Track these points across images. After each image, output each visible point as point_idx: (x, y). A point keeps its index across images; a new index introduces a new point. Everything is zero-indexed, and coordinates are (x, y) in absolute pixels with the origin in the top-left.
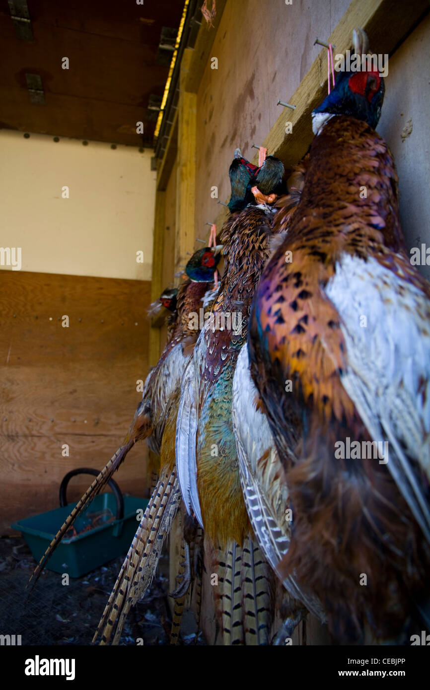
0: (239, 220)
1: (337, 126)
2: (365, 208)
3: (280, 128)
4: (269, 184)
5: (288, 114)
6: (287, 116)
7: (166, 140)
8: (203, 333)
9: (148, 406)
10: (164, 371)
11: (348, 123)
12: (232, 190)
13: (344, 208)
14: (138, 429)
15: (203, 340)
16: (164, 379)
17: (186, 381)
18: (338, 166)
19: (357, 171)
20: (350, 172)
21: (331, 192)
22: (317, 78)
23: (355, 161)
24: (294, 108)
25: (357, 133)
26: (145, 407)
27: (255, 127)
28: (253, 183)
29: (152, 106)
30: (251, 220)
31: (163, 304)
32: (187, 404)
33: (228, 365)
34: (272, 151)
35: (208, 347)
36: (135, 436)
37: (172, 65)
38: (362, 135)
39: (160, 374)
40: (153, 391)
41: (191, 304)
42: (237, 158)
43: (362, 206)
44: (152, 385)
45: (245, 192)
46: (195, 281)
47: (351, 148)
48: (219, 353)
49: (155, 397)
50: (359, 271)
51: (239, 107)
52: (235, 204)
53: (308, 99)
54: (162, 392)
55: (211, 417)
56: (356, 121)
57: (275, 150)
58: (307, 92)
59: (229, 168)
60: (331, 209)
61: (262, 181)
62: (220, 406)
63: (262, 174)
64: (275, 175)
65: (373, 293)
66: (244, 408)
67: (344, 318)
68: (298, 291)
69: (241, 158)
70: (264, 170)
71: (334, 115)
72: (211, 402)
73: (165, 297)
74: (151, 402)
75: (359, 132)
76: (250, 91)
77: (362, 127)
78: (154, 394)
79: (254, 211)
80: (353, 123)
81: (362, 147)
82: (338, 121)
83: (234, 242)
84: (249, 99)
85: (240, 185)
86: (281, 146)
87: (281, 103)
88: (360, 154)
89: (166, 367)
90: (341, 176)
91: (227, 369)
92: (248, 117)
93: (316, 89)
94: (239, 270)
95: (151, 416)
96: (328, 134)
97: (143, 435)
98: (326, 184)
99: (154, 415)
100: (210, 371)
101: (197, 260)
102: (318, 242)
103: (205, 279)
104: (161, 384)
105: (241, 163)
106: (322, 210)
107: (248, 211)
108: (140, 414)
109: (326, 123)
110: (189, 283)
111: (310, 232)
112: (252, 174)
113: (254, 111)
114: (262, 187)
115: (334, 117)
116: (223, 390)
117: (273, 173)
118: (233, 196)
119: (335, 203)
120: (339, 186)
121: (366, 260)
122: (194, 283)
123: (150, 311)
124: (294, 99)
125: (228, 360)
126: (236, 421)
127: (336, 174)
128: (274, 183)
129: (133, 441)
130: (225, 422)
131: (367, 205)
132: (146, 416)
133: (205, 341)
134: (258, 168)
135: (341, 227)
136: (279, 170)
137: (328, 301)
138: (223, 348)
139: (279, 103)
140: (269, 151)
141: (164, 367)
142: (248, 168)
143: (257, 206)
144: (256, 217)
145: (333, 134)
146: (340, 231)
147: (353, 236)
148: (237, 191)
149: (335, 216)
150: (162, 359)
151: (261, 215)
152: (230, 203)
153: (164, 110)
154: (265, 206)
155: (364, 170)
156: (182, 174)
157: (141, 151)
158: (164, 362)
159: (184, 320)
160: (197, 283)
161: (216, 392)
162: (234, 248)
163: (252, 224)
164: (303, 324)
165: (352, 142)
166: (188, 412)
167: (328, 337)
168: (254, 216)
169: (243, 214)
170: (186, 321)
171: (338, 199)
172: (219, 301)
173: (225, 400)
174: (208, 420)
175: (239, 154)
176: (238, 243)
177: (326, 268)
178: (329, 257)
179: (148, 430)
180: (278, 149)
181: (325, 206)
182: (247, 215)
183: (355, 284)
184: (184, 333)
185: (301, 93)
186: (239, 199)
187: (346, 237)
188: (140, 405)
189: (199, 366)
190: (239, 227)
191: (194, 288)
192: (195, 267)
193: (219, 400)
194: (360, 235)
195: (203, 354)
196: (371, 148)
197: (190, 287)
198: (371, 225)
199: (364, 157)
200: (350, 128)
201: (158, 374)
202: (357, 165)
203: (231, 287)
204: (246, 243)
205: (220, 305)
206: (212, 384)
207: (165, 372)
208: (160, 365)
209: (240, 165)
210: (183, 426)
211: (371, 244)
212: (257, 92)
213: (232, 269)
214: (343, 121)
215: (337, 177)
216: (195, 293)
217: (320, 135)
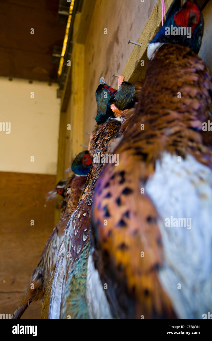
0: (101, 129)
1: (165, 51)
2: (186, 114)
3: (132, 61)
4: (124, 102)
5: (137, 50)
6: (136, 52)
7: (66, 77)
8: (72, 217)
9: (40, 273)
10: (53, 244)
11: (174, 48)
12: (98, 107)
13: (167, 114)
14: (31, 293)
15: (71, 224)
16: (53, 251)
17: (60, 256)
18: (165, 82)
19: (180, 84)
20: (173, 86)
21: (158, 102)
22: (155, 21)
23: (178, 77)
24: (141, 45)
25: (180, 55)
26: (39, 273)
27: (120, 63)
28: (112, 101)
29: (56, 53)
30: (110, 129)
31: (58, 193)
32: (60, 276)
33: (87, 245)
34: (127, 78)
35: (74, 229)
36: (29, 299)
37: (68, 26)
38: (184, 57)
39: (50, 247)
40: (45, 261)
41: (75, 192)
42: (101, 84)
43: (183, 112)
44: (44, 255)
45: (106, 108)
46: (78, 176)
47: (176, 67)
48: (81, 235)
49: (46, 265)
50: (177, 168)
51: (110, 50)
52: (99, 118)
53: (150, 37)
54: (51, 261)
55: (72, 291)
56: (180, 46)
57: (129, 77)
58: (149, 32)
59: (95, 92)
60: (156, 116)
61: (118, 100)
62: (78, 281)
63: (118, 95)
64: (128, 95)
65: (189, 188)
66: (95, 286)
67: (162, 213)
68: (121, 188)
69: (105, 84)
70: (120, 92)
71: (163, 44)
72: (72, 278)
73: (59, 187)
74: (43, 270)
75: (182, 54)
76: (116, 39)
77: (185, 51)
78: (45, 263)
79: (113, 123)
80: (177, 48)
81: (185, 66)
82: (166, 47)
83: (97, 146)
84: (115, 44)
85: (103, 104)
86: (133, 73)
87: (131, 41)
88: (182, 71)
89: (54, 241)
90: (167, 89)
91: (86, 249)
92: (116, 57)
93: (155, 29)
94: (100, 168)
95: (43, 281)
96: (158, 58)
97: (35, 297)
98: (154, 95)
99: (44, 280)
100: (74, 250)
101: (79, 160)
102: (142, 144)
103: (85, 174)
104: (50, 255)
105: (104, 88)
106: (149, 117)
107: (108, 123)
108: (34, 279)
109: (157, 50)
110: (74, 177)
111: (138, 135)
112: (112, 95)
113: (119, 52)
114: (119, 105)
115: (163, 45)
116: (82, 268)
117: (127, 94)
118: (98, 112)
119: (161, 111)
120: (165, 97)
121: (184, 157)
122: (77, 177)
123: (48, 198)
124: (141, 39)
125: (88, 241)
126: (89, 297)
127: (162, 88)
128: (128, 101)
129: (27, 303)
130: (82, 296)
131: (188, 112)
132: (39, 281)
133: (73, 224)
134: (117, 91)
135: (164, 131)
136: (131, 91)
137: (147, 198)
138: (85, 230)
139: (129, 42)
140: (125, 79)
141: (53, 241)
142: (109, 91)
143: (115, 119)
144: (114, 127)
145: (162, 58)
146: (162, 134)
147: (174, 138)
148: (101, 108)
149: (159, 121)
150: (52, 235)
151: (118, 125)
152: (97, 117)
153: (64, 57)
154: (121, 119)
155: (185, 83)
156: (74, 100)
157: (50, 85)
158: (53, 237)
159: (69, 205)
160: (79, 177)
161: (77, 269)
162: (97, 150)
163: (110, 132)
164: (126, 220)
165: (177, 62)
166: (61, 283)
167: (147, 232)
168: (112, 126)
169: (105, 125)
170: (71, 205)
171: (163, 108)
172: (85, 191)
173: (83, 277)
174: (69, 294)
175: (103, 81)
176: (100, 147)
177: (147, 167)
178: (150, 157)
179: (40, 293)
180: (131, 76)
181: (153, 113)
182: (107, 126)
183: (173, 180)
184: (69, 214)
185: (145, 33)
186: (103, 114)
187: (168, 139)
188: (35, 272)
189: (67, 245)
190: (101, 134)
191: (77, 181)
192: (77, 165)
193: (79, 276)
194: (181, 137)
195: (70, 235)
196: (192, 67)
197: (74, 179)
198: (191, 128)
199: (186, 73)
200: (175, 52)
201: (49, 247)
202: (180, 80)
203: (93, 181)
204: (105, 147)
205: (86, 195)
206: (75, 261)
207: (53, 246)
208: (50, 240)
209: (103, 89)
210: (56, 295)
211: (190, 144)
212: (121, 39)
213: (95, 167)
214: (170, 47)
215: (164, 90)
216: (78, 185)
217: (153, 60)
